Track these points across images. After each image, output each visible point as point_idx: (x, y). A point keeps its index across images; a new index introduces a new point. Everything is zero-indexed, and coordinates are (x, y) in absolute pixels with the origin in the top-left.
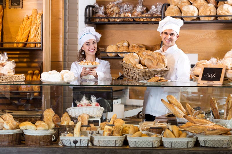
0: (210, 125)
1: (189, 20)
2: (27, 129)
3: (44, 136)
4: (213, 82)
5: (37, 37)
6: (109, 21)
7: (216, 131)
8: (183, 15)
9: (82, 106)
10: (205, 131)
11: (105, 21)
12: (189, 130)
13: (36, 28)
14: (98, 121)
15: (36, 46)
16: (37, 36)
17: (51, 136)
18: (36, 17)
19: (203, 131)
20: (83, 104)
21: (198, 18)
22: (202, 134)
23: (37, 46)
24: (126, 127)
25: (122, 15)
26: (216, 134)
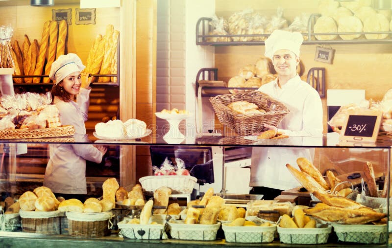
0: (353, 208)
1: (349, 39)
2: (70, 211)
3: (94, 222)
4: (362, 139)
5: (113, 67)
6: (232, 40)
7: (362, 218)
8: (339, 31)
9: (162, 174)
10: (344, 218)
11: (226, 41)
12: (320, 217)
13: (111, 53)
14: (185, 199)
15: (110, 81)
16: (112, 65)
17: (107, 222)
18: (111, 37)
19: (342, 218)
20: (164, 172)
21: (363, 35)
22: (341, 222)
23: (112, 80)
24: (224, 209)
25: (250, 32)
26: (363, 223)
